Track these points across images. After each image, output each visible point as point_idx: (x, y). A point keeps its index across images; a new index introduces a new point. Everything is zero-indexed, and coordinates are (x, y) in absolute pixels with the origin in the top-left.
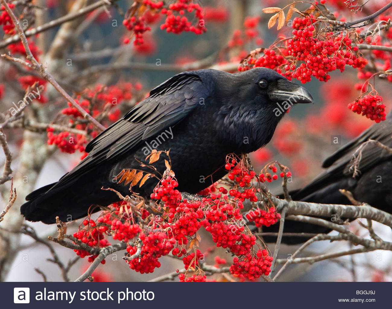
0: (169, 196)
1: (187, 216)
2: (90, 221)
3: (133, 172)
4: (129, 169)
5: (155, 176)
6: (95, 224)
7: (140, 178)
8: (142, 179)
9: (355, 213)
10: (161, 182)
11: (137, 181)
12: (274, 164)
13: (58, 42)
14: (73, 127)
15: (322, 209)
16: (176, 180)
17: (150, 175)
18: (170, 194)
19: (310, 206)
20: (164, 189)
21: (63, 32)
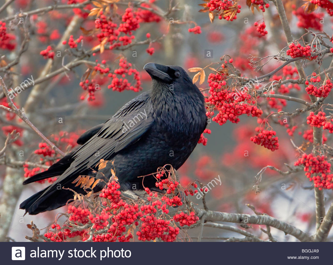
0: (113, 195)
1: (127, 210)
2: (57, 225)
3: (87, 178)
4: (84, 176)
5: (103, 181)
6: (60, 228)
7: (92, 183)
8: (93, 183)
9: (257, 220)
10: (107, 185)
11: (90, 185)
12: (196, 182)
13: (30, 100)
14: (43, 163)
15: (232, 217)
16: (118, 183)
17: (100, 180)
18: (113, 194)
19: (223, 215)
20: (110, 190)
21: (34, 92)
